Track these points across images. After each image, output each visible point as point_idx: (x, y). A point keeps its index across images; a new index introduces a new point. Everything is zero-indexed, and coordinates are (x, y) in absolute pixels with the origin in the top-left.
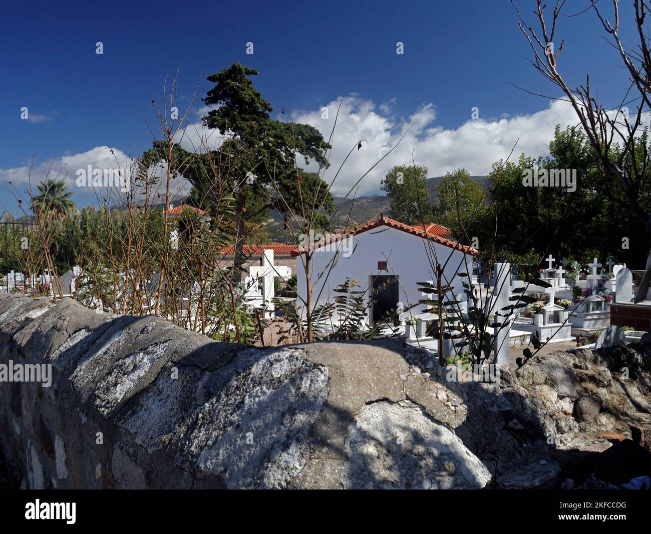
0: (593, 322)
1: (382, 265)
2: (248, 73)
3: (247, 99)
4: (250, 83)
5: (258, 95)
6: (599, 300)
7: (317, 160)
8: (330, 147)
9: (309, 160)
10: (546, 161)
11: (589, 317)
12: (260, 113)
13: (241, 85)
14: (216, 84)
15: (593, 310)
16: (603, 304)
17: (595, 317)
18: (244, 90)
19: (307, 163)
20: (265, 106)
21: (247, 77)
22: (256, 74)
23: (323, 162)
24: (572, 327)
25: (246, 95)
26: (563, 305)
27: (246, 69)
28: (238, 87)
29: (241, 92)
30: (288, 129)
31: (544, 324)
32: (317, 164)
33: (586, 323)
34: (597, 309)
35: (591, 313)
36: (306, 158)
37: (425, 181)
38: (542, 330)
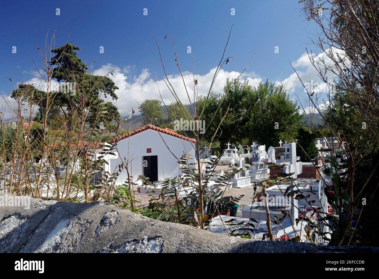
0: (260, 175)
1: (149, 150)
2: (74, 49)
3: (74, 62)
4: (75, 54)
5: (80, 60)
6: (262, 163)
7: (111, 95)
8: (118, 88)
9: (107, 95)
10: (223, 96)
11: (258, 173)
12: (81, 70)
13: (70, 55)
14: (56, 54)
15: (259, 169)
16: (264, 165)
17: (261, 172)
18: (72, 57)
19: (106, 97)
20: (83, 66)
21: (74, 51)
22: (79, 49)
23: (115, 97)
24: (251, 178)
25: (73, 60)
26: (246, 167)
27: (73, 47)
28: (69, 56)
29: (71, 58)
30: (96, 79)
31: (238, 178)
32: (111, 97)
33: (257, 176)
34: (261, 168)
35: (259, 170)
36: (105, 95)
37: (161, 107)
38: (238, 181)
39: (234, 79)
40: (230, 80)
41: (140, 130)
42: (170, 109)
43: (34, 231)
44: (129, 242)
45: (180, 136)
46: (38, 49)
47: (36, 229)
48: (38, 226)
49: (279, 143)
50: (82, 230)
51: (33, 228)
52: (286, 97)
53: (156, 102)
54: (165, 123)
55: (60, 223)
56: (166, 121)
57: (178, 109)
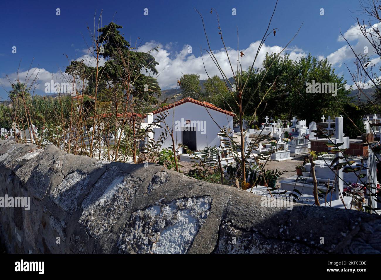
0: (300, 149)
2: (118, 27)
3: (118, 40)
4: (118, 32)
5: (123, 38)
6: (302, 138)
7: (152, 70)
8: (158, 64)
9: (148, 70)
10: (261, 70)
11: (298, 147)
12: (124, 47)
13: (114, 34)
14: (102, 33)
15: (299, 143)
16: (304, 140)
17: (301, 147)
18: (116, 36)
19: (147, 72)
20: (126, 44)
21: (117, 29)
22: (121, 28)
23: (155, 71)
24: (291, 152)
25: (117, 38)
26: (286, 141)
27: (117, 26)
28: (113, 34)
29: (115, 37)
30: (137, 55)
32: (152, 72)
33: (296, 150)
34: (301, 143)
35: (299, 145)
36: (146, 70)
37: (199, 81)
38: (276, 154)
39: (273, 53)
40: (269, 55)
41: (180, 102)
42: (208, 83)
43: (94, 185)
44: (179, 199)
45: (218, 109)
46: (88, 28)
47: (95, 183)
48: (97, 181)
49: (322, 118)
50: (135, 186)
51: (93, 182)
52: (331, 71)
53: (194, 77)
54: (203, 97)
55: (116, 180)
56: (203, 95)
57: (216, 82)
